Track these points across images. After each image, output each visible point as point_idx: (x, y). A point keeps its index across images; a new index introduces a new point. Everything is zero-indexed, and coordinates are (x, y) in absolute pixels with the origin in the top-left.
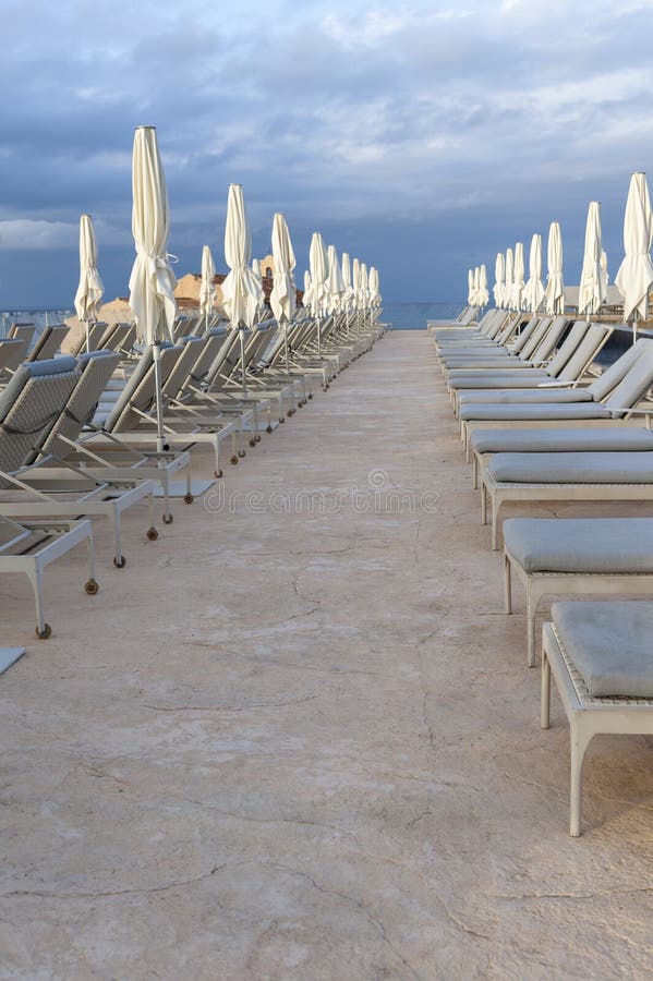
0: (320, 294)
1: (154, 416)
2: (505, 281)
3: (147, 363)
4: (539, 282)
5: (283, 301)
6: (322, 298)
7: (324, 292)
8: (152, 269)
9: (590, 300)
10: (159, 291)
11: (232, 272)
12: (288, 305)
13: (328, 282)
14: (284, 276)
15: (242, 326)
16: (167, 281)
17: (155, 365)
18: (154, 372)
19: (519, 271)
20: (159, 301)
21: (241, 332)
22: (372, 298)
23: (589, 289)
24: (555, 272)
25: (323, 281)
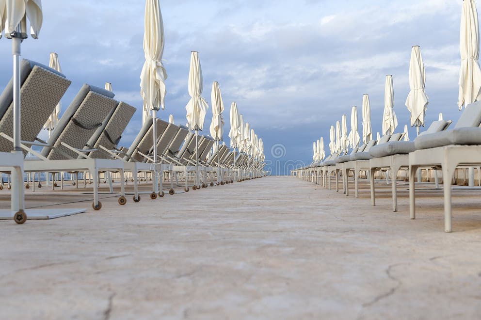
0: (236, 135)
1: (152, 158)
2: (335, 141)
3: (149, 123)
4: (357, 132)
5: (217, 129)
6: (236, 137)
7: (238, 134)
8: (154, 66)
9: (389, 128)
10: (157, 78)
11: (191, 100)
12: (219, 131)
13: (239, 128)
14: (218, 115)
15: (197, 128)
16: (162, 73)
17: (154, 125)
18: (152, 129)
19: (344, 130)
20: (157, 85)
21: (196, 132)
22: (260, 155)
23: (388, 122)
24: (367, 121)
25: (238, 128)
